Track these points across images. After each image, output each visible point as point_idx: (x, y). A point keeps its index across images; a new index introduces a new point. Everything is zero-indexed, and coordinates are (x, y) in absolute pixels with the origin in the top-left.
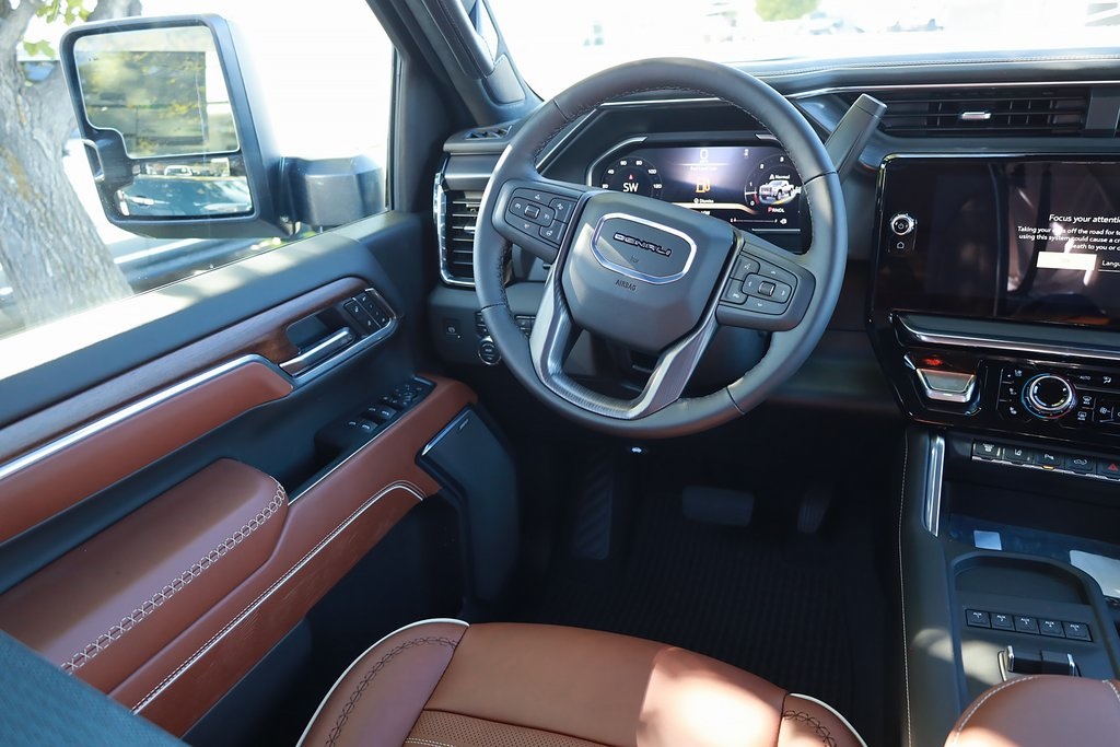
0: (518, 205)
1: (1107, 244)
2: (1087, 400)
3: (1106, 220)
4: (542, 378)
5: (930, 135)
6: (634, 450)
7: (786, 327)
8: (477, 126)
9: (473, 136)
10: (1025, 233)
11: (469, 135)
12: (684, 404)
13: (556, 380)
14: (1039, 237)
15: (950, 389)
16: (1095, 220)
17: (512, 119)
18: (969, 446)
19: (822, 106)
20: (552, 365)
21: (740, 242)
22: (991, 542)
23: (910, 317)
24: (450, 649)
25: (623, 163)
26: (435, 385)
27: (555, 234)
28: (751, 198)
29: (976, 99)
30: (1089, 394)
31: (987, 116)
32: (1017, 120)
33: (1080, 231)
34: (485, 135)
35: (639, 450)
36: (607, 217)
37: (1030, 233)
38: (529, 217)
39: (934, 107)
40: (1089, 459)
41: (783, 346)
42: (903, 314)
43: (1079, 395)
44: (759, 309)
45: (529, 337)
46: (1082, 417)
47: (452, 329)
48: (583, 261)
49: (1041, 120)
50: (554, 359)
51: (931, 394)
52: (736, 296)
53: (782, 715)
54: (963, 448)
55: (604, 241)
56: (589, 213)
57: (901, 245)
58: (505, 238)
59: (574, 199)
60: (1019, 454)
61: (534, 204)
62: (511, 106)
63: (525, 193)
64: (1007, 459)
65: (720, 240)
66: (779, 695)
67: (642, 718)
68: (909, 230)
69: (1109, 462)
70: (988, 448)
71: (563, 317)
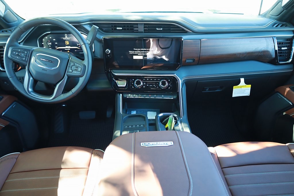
0: (14, 53)
1: (144, 54)
2: (145, 84)
3: (143, 49)
4: (28, 93)
5: (112, 32)
6: (63, 105)
7: (81, 76)
8: (3, 28)
9: (3, 32)
10: (130, 52)
11: (1, 31)
12: (62, 95)
13: (32, 93)
14: (133, 53)
15: (122, 84)
16: (141, 49)
17: (14, 26)
18: (126, 95)
19: (89, 26)
20: (30, 90)
21: (70, 58)
22: (134, 113)
23: (113, 70)
24: (15, 160)
25: (46, 38)
26: (3, 97)
27: (26, 59)
28: (79, 45)
29: (119, 25)
30: (145, 82)
31: (121, 28)
32: (128, 29)
33: (139, 52)
34: (6, 31)
35: (64, 105)
36: (38, 55)
37: (131, 52)
38: (18, 55)
39: (112, 26)
40: (146, 94)
41: (81, 80)
42: (112, 70)
43: (143, 83)
44: (75, 73)
45: (23, 84)
46: (144, 87)
47: (5, 83)
48: (34, 65)
49: (132, 29)
50: (31, 88)
51: (119, 86)
52: (70, 71)
53: (92, 154)
54: (125, 96)
55: (38, 60)
56: (34, 53)
57: (109, 56)
58: (12, 60)
59: (29, 50)
60: (135, 95)
61: (19, 52)
62: (13, 23)
63: (16, 50)
64: (143, 97)
65: (65, 59)
66: (92, 150)
67: (63, 161)
68: (109, 52)
69: (149, 94)
70: (130, 95)
71: (31, 78)
